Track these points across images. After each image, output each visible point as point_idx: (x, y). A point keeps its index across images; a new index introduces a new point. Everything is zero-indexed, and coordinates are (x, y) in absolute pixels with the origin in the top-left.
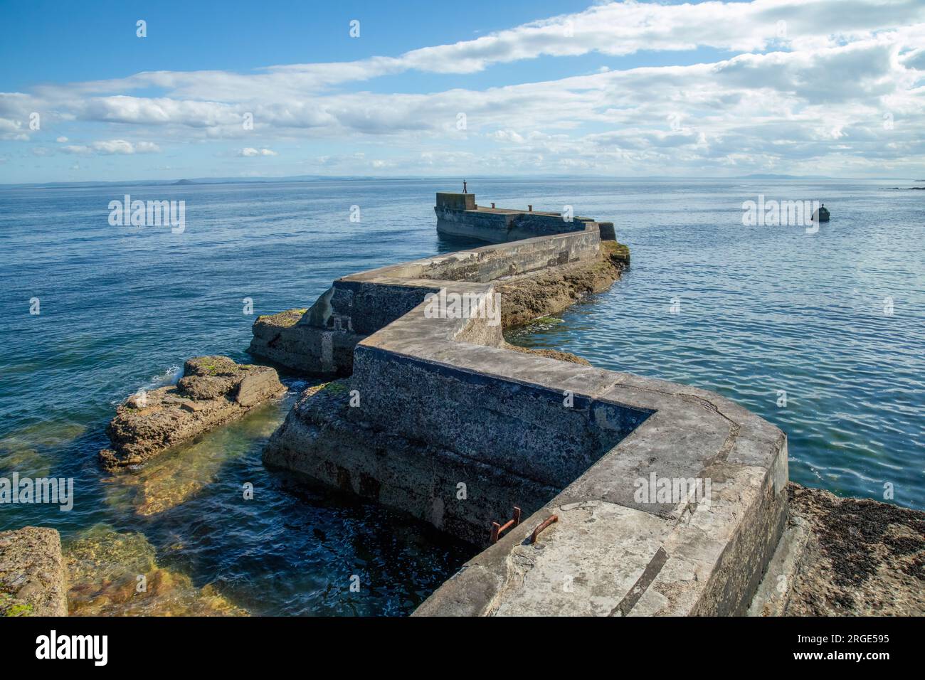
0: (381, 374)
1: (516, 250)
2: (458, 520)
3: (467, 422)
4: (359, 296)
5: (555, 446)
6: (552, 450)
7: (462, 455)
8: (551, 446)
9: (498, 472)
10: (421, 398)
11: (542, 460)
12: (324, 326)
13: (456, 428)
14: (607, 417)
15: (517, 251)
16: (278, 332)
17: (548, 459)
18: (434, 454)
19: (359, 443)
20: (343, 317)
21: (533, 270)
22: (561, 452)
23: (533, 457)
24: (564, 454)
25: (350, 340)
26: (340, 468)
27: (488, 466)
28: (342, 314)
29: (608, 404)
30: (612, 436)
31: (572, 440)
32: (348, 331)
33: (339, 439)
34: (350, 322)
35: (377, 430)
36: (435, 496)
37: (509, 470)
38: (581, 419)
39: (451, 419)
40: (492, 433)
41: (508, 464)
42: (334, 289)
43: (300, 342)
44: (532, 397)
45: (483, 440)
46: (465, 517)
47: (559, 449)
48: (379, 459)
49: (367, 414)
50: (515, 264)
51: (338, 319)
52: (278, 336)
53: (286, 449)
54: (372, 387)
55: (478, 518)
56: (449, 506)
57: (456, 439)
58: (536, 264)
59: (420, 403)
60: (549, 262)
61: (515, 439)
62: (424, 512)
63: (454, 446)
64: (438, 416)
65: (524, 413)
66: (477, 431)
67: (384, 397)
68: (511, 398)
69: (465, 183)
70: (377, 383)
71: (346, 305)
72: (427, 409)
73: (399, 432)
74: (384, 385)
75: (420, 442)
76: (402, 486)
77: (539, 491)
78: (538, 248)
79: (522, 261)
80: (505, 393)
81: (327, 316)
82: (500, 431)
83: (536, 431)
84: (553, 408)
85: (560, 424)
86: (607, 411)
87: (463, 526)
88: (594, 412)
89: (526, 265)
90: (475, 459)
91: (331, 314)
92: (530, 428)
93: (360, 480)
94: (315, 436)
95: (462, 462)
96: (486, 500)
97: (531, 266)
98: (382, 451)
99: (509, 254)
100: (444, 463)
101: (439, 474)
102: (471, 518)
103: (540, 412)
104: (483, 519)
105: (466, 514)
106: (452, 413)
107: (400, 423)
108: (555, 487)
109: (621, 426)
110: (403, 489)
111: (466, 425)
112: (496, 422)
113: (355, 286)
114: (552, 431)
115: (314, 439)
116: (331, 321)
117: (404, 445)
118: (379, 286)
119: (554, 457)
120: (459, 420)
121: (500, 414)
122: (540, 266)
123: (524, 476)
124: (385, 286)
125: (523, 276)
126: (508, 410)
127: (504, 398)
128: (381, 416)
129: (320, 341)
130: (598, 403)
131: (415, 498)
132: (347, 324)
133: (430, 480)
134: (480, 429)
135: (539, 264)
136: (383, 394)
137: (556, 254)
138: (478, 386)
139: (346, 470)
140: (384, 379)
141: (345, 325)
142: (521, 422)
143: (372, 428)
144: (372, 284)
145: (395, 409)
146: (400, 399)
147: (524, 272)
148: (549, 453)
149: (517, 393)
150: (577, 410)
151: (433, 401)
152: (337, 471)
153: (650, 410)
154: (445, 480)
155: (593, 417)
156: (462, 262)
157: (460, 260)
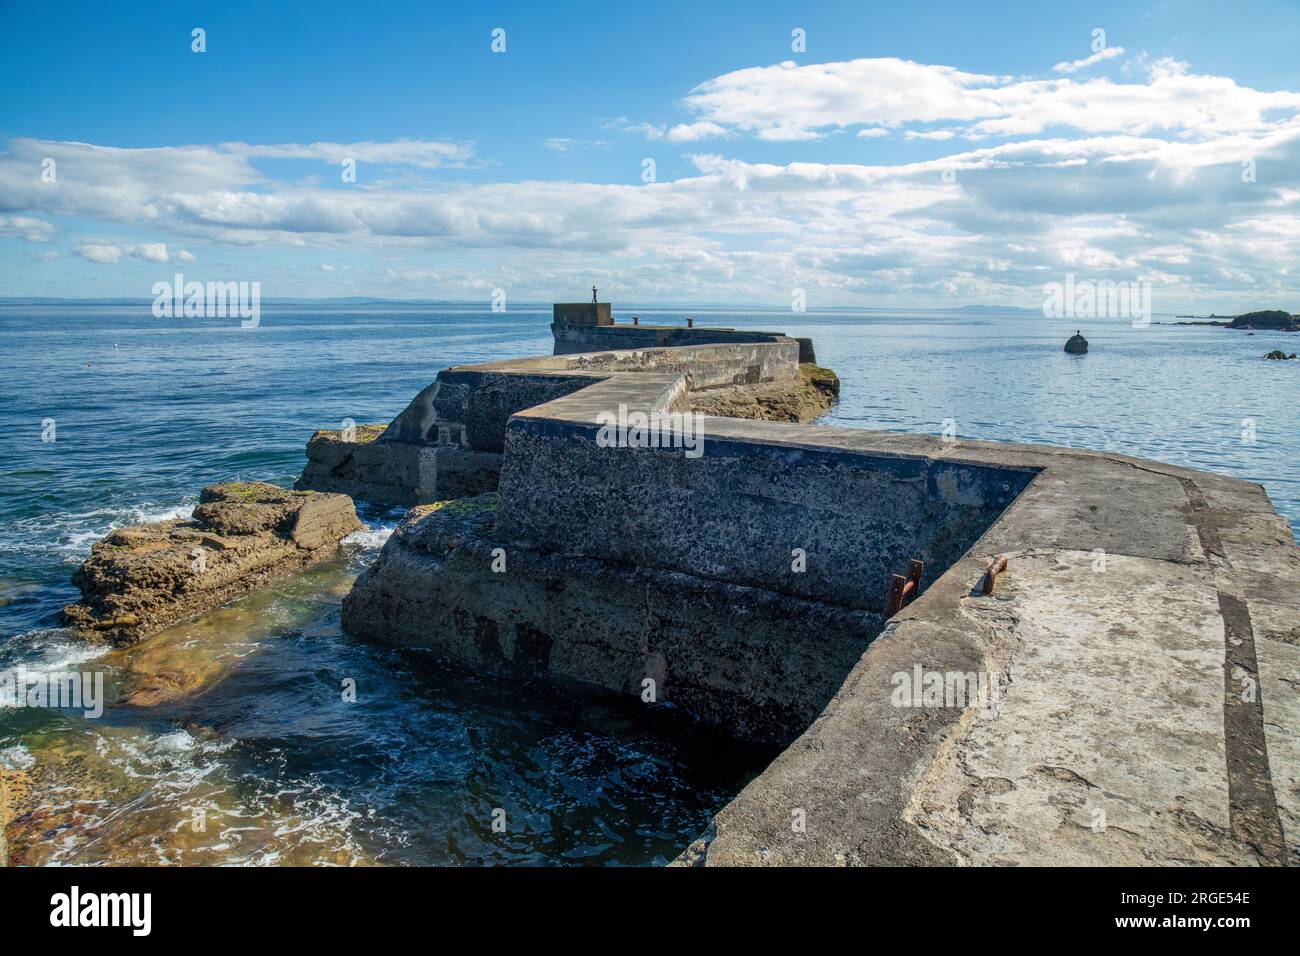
0: (555, 458)
1: (693, 354)
2: (692, 686)
3: (708, 519)
4: (479, 392)
5: (867, 542)
6: (863, 550)
7: (700, 576)
8: (862, 544)
9: (766, 597)
10: (624, 489)
11: (846, 569)
12: (422, 440)
13: (689, 531)
14: (958, 487)
15: (695, 357)
16: (349, 451)
17: (856, 565)
18: (647, 580)
19: (516, 574)
20: (453, 425)
21: (714, 387)
22: (879, 550)
23: (828, 564)
24: (885, 553)
25: (465, 459)
26: (480, 619)
27: (747, 589)
28: (453, 421)
29: (959, 465)
30: (969, 516)
31: (899, 529)
32: (461, 446)
33: (480, 570)
34: (463, 433)
35: (546, 550)
36: (651, 650)
37: (785, 592)
38: (914, 495)
39: (681, 517)
40: (754, 533)
41: (785, 582)
42: (439, 383)
43: (384, 466)
44: (824, 467)
45: (738, 546)
46: (705, 680)
47: (875, 546)
48: (550, 598)
49: (529, 527)
50: (691, 376)
51: (445, 429)
52: (349, 457)
53: (384, 595)
54: (537, 482)
55: (730, 679)
56: (674, 665)
57: (688, 550)
58: (718, 378)
59: (624, 497)
60: (735, 377)
61: (796, 538)
62: (628, 680)
63: (685, 561)
64: (657, 516)
65: (811, 495)
66: (727, 533)
67: (559, 497)
68: (787, 473)
69: (595, 291)
70: (546, 473)
71: (458, 404)
72: (635, 507)
73: (585, 550)
74: (560, 476)
75: (625, 563)
76: (590, 639)
77: (843, 619)
78: (721, 356)
79: (700, 372)
80: (776, 466)
81: (426, 426)
82: (768, 528)
83: (833, 521)
84: (862, 482)
85: (875, 506)
86: (959, 475)
87: (700, 697)
88: (935, 480)
89: (705, 378)
90: (722, 579)
91: (433, 422)
92: (822, 518)
93: (515, 637)
94: (436, 569)
95: (700, 586)
96: (744, 646)
97: (712, 381)
98: (557, 582)
99: (683, 359)
100: (669, 592)
101: (658, 611)
102: (716, 681)
103: (838, 491)
104: (739, 680)
105: (707, 674)
106: (681, 508)
107: (586, 535)
108: (870, 609)
109: (984, 499)
110: (592, 644)
111: (706, 525)
112: (760, 514)
113: (473, 378)
114: (862, 518)
115: (437, 574)
116: (434, 432)
117: (596, 569)
118: (510, 376)
119: (866, 560)
120: (693, 518)
121: (768, 501)
122: (723, 382)
123: (813, 599)
124: (520, 377)
125: (702, 394)
126: (782, 494)
127: (774, 474)
128: (554, 527)
129: (417, 462)
130: (942, 465)
131: (612, 658)
132: (460, 434)
133: (642, 624)
134: (732, 528)
135: (721, 380)
136: (557, 490)
137: (744, 367)
138: (727, 460)
139: (491, 622)
140: (559, 466)
141: (456, 437)
142: (805, 509)
143: (537, 549)
144: (500, 374)
145: (579, 513)
146: (588, 496)
147: (703, 389)
148: (857, 555)
149: (797, 464)
150: (905, 480)
151: (646, 493)
152: (474, 624)
153: (1032, 468)
154: (670, 621)
155: (933, 488)
156: (621, 362)
157: (619, 359)
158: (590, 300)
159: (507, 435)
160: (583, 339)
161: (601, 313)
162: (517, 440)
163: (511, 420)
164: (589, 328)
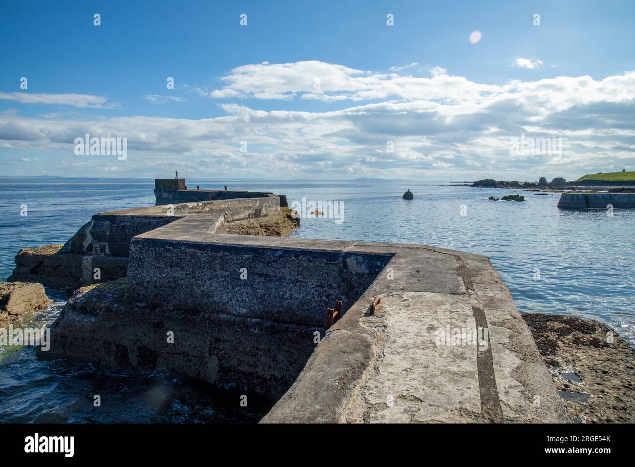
0: (157, 259)
1: (227, 204)
2: (232, 372)
3: (237, 286)
4: (115, 225)
5: (316, 293)
6: (314, 297)
7: (234, 315)
8: (313, 294)
9: (268, 323)
10: (194, 273)
11: (306, 307)
12: (84, 252)
13: (228, 293)
14: (357, 264)
15: (228, 205)
16: (42, 259)
17: (311, 305)
18: (207, 319)
19: (138, 320)
20: (101, 243)
21: (238, 220)
22: (321, 297)
23: (297, 305)
24: (324, 298)
25: (108, 261)
26: (118, 346)
27: (258, 320)
28: (101, 241)
29: (357, 254)
30: (363, 278)
31: (330, 286)
32: (106, 254)
33: (117, 320)
34: (107, 247)
35: (153, 307)
36: (210, 355)
37: (277, 320)
38: (336, 269)
39: (223, 286)
40: (260, 292)
41: (276, 315)
42: (93, 221)
43: (61, 267)
44: (294, 258)
45: (253, 299)
46: (239, 368)
47: (320, 295)
48: (156, 332)
49: (144, 295)
50: (226, 214)
51: (97, 245)
52: (42, 262)
53: (62, 337)
54: (147, 272)
55: (251, 366)
56: (223, 361)
57: (228, 302)
58: (240, 215)
59: (194, 277)
60: (249, 215)
61: (281, 293)
62: (199, 372)
63: (226, 308)
64: (211, 286)
65: (287, 272)
66: (247, 293)
67: (160, 278)
68: (275, 261)
69: (177, 173)
70: (152, 267)
71: (104, 232)
72: (200, 282)
73: (173, 306)
74: (159, 268)
75: (195, 311)
76: (178, 352)
77: (305, 332)
78: (242, 205)
79: (231, 213)
80: (270, 258)
81: (86, 244)
82: (267, 289)
83: (298, 284)
84: (312, 264)
85: (318, 276)
86: (357, 259)
87: (237, 377)
88: (346, 262)
89: (234, 215)
90: (245, 316)
91: (90, 242)
92: (293, 282)
93: (137, 354)
94: (93, 320)
95: (234, 320)
96: (258, 349)
97: (237, 217)
98: (160, 323)
99: (222, 206)
100: (219, 324)
101: (214, 335)
102: (244, 368)
103: (300, 269)
104: (256, 366)
105: (239, 365)
106: (223, 281)
107: (174, 298)
108: (318, 326)
109: (369, 269)
110: (179, 354)
111: (236, 289)
112: (263, 282)
113: (112, 218)
114: (312, 282)
115: (93, 324)
116: (90, 247)
117: (180, 315)
118: (132, 217)
119: (315, 302)
120: (230, 286)
121: (266, 276)
122: (243, 217)
123: (291, 323)
124: (138, 217)
125: (232, 223)
126: (273, 272)
127: (269, 262)
128: (157, 294)
129: (81, 264)
130: (349, 254)
131: (190, 361)
132: (105, 248)
133: (205, 342)
134: (249, 290)
135: (242, 216)
136: (158, 275)
137: (253, 210)
138: (245, 256)
139: (124, 347)
140: (159, 263)
141: (103, 249)
142: (285, 279)
143: (149, 306)
144: (127, 216)
145: (171, 287)
146: (174, 278)
147: (233, 221)
148: (311, 300)
149: (280, 256)
150: (332, 262)
151: (205, 274)
152: (115, 349)
153: (390, 254)
154: (219, 339)
155: (346, 266)
156: (191, 208)
157: (190, 207)
158: (174, 177)
159: (131, 248)
160: (171, 197)
161: (180, 184)
162: (136, 250)
163: (133, 240)
164: (174, 191)
